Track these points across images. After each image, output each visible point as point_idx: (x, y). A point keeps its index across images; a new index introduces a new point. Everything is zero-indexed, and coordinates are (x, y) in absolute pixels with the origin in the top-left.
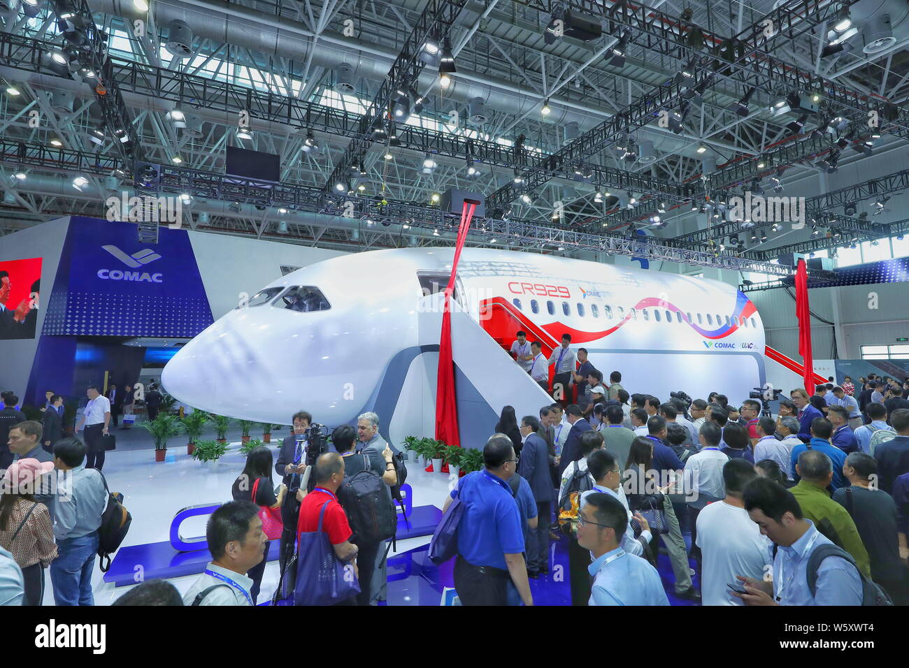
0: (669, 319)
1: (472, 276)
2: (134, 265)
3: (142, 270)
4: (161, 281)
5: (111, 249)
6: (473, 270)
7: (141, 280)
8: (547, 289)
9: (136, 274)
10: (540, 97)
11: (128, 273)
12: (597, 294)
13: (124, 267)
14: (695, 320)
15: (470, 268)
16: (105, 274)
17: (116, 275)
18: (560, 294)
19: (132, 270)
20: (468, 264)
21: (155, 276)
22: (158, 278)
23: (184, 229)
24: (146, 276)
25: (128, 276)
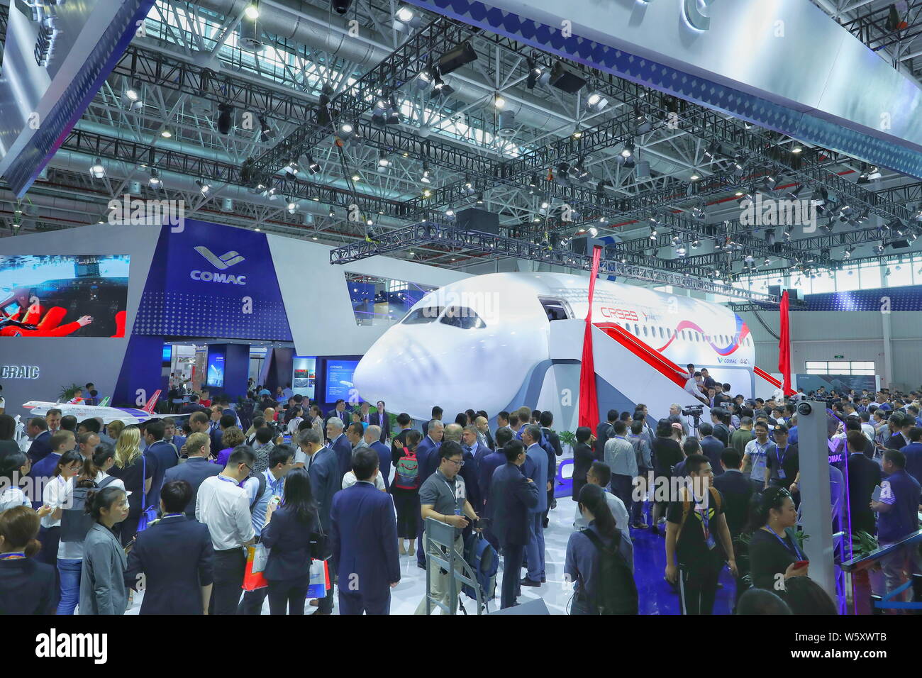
0: (698, 339)
1: (576, 301)
2: (222, 266)
3: (228, 272)
4: (244, 283)
5: (202, 250)
6: (575, 297)
7: (228, 282)
8: (625, 313)
9: (223, 276)
10: (573, 121)
11: (216, 275)
12: (653, 317)
13: (214, 270)
14: (713, 340)
15: (573, 295)
16: (198, 275)
17: (207, 276)
18: (632, 318)
19: (220, 272)
20: (570, 291)
21: (240, 278)
22: (242, 280)
23: (264, 232)
24: (232, 278)
25: (218, 278)
